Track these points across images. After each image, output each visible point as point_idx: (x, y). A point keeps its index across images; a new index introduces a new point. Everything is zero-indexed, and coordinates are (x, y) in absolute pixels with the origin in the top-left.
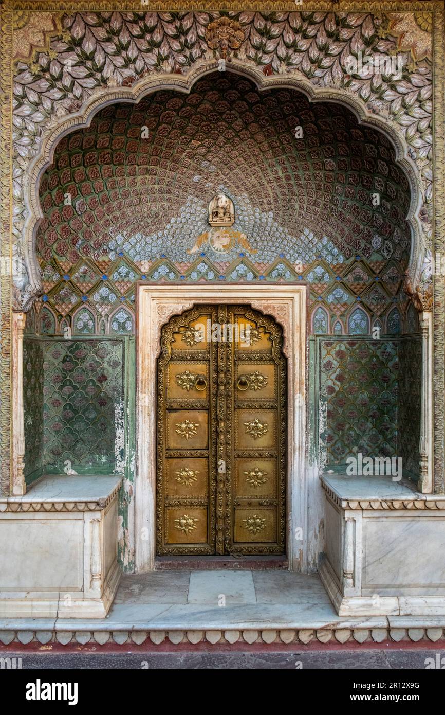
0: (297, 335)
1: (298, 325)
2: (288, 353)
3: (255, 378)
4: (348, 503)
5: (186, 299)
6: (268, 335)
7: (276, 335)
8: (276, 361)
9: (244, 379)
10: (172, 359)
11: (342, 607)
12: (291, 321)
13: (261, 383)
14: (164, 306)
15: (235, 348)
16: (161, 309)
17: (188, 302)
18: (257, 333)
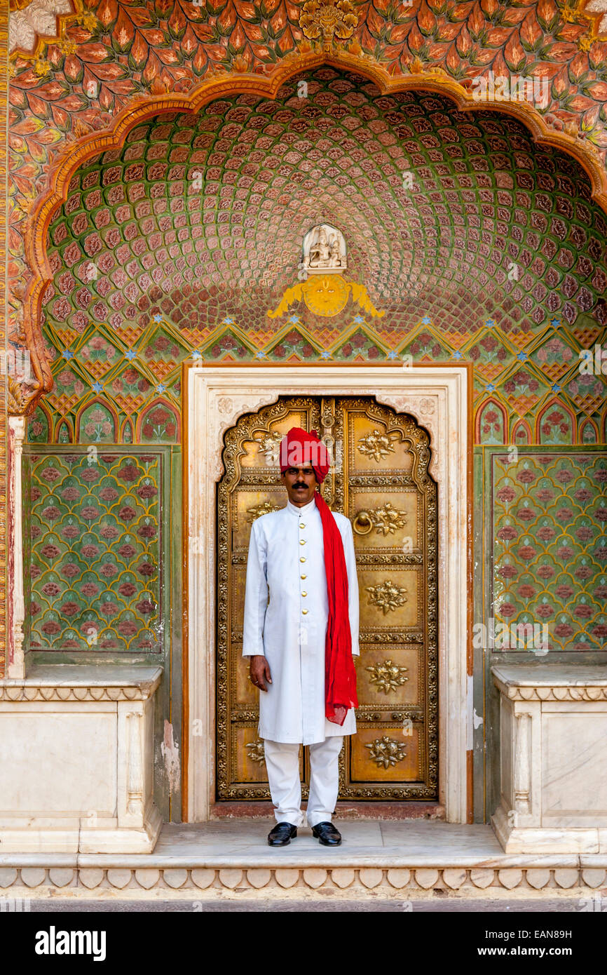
0: (453, 446)
1: (455, 429)
2: (439, 474)
3: (384, 513)
4: (519, 690)
5: (266, 387)
6: (405, 446)
7: (419, 445)
8: (421, 487)
9: (364, 516)
10: (242, 483)
11: (511, 841)
12: (442, 423)
13: (394, 522)
14: (230, 400)
15: (350, 465)
16: (224, 404)
17: (270, 392)
18: (386, 441)
